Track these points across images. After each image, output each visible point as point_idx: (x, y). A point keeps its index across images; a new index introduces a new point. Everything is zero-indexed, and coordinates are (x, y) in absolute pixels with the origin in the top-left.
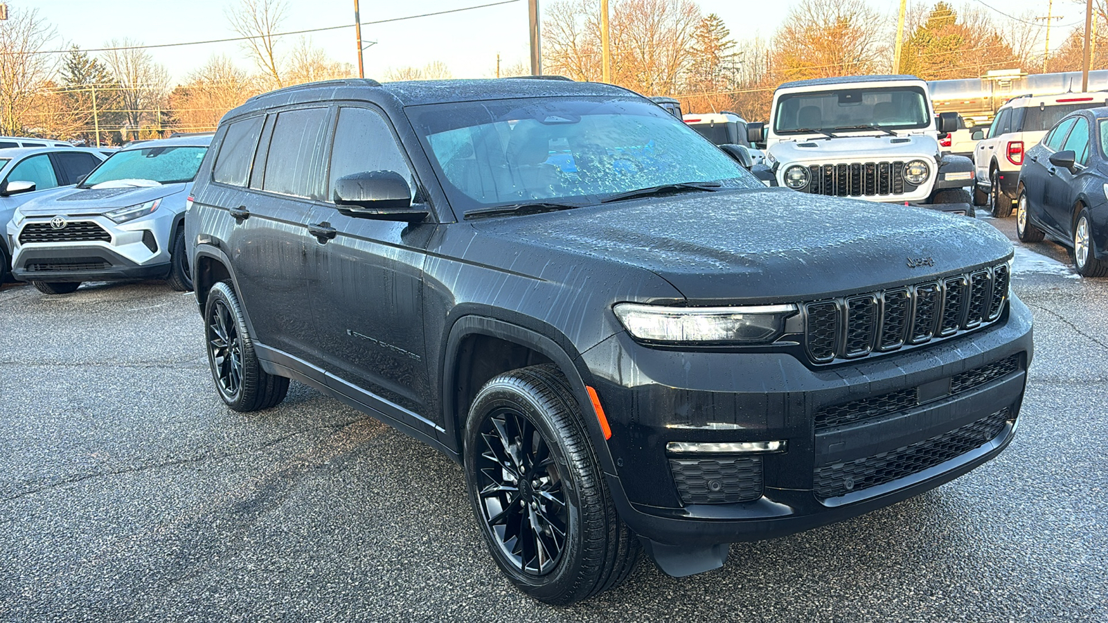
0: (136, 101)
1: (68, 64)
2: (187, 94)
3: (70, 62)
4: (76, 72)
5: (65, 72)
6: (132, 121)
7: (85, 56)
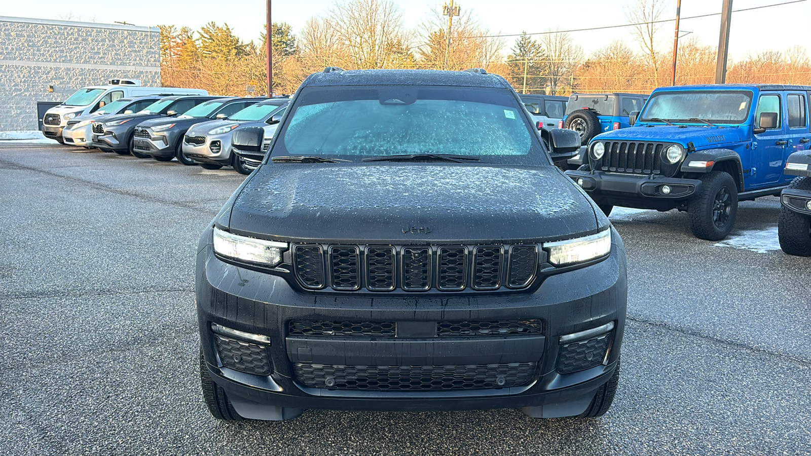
0: (558, 70)
1: (518, 44)
2: (589, 66)
3: (519, 43)
4: (522, 49)
5: (515, 49)
6: (553, 83)
7: (529, 38)
